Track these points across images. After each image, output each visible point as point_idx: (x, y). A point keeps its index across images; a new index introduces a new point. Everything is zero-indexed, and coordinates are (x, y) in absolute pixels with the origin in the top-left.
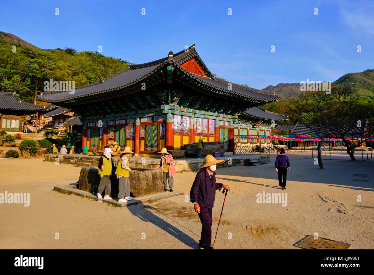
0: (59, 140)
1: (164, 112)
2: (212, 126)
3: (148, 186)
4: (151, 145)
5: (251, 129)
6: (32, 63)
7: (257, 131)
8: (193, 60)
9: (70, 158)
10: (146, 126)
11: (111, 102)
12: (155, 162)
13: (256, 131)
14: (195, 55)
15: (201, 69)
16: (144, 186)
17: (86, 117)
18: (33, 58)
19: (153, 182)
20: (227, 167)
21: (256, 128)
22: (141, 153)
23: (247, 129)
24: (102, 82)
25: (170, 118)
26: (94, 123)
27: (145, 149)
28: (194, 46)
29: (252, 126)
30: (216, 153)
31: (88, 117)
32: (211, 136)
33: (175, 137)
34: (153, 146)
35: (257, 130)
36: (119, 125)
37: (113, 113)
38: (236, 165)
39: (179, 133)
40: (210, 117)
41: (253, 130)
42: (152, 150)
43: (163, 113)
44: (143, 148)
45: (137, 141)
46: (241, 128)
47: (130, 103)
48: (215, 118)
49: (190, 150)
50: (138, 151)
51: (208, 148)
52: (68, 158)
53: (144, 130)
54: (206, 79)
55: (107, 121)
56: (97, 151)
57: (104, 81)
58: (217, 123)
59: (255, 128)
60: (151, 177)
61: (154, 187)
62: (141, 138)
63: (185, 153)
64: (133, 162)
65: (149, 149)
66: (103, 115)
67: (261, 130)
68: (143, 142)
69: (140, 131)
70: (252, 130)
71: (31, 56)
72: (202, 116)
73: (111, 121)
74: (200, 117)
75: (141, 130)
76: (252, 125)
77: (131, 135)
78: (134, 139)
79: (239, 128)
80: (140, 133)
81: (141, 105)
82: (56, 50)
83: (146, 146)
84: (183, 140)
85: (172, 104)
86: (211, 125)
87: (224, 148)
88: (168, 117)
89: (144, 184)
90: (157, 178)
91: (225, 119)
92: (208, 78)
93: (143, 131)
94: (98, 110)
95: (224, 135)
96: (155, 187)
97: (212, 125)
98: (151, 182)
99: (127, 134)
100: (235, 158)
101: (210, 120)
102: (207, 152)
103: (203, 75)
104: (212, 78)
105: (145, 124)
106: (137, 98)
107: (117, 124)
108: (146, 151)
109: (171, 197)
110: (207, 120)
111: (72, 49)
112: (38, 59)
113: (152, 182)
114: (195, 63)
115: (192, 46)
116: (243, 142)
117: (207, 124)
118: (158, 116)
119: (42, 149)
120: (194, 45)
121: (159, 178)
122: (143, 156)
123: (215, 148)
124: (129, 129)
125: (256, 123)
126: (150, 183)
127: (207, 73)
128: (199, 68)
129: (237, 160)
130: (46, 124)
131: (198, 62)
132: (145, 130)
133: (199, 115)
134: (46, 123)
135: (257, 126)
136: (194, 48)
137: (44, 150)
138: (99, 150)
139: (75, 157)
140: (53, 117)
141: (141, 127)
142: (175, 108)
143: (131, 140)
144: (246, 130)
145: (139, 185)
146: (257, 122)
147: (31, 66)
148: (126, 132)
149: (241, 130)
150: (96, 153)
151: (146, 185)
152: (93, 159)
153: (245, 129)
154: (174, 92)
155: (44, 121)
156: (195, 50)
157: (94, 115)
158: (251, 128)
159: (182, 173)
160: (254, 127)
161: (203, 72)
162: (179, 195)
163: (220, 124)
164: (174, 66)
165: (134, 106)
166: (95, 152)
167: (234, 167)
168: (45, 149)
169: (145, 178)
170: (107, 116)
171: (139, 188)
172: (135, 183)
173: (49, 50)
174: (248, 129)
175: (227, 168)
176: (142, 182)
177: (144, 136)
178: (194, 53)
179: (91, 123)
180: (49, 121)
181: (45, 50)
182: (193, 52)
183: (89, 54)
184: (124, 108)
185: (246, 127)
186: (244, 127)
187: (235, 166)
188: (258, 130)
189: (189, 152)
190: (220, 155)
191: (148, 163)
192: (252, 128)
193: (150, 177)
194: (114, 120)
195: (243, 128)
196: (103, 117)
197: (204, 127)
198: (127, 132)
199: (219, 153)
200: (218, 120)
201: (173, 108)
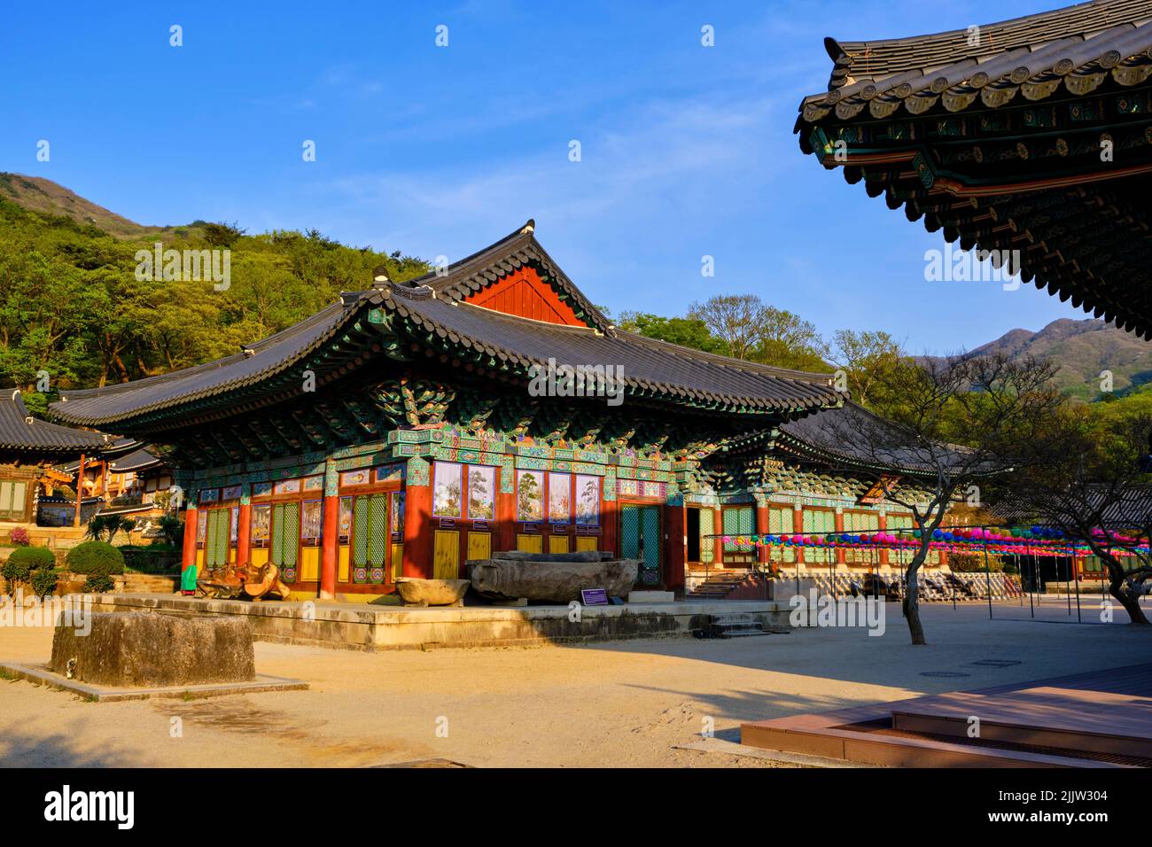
0: (134, 550)
1: (398, 452)
2: (590, 499)
3: (198, 658)
4: (367, 562)
5: (852, 512)
6: (89, 283)
7: (880, 519)
8: (529, 273)
9: (131, 603)
10: (355, 498)
11: (256, 423)
12: (340, 614)
13: (874, 519)
14: (533, 256)
15: (562, 301)
16: (182, 658)
17: (196, 472)
18: (93, 266)
19: (216, 649)
20: (612, 638)
21: (875, 508)
22: (341, 588)
23: (833, 510)
24: (247, 355)
25: (417, 472)
26: (218, 490)
27: (350, 575)
28: (529, 228)
29: (855, 499)
30: (586, 593)
31: (201, 472)
32: (583, 535)
33: (439, 535)
34: (371, 566)
35: (876, 513)
36: (282, 495)
37: (267, 458)
38: (655, 634)
39: (451, 522)
40: (579, 468)
41: (861, 512)
42: (368, 580)
43: (394, 456)
44: (344, 575)
45: (331, 550)
46: (804, 507)
47: (305, 425)
48: (601, 470)
49: (481, 580)
50: (331, 585)
51: (549, 574)
52: (126, 604)
53: (349, 514)
54: (576, 335)
55: (252, 484)
56: (209, 582)
57: (253, 351)
58: (608, 488)
59: (870, 505)
60: (213, 635)
61: (219, 664)
62: (342, 541)
63: (465, 589)
64: (288, 613)
65: (360, 574)
66: (239, 465)
67: (895, 515)
68: (345, 551)
69: (338, 516)
70: (856, 516)
71: (89, 259)
72: (545, 465)
73: (263, 485)
74: (537, 468)
75: (341, 513)
76: (857, 495)
77: (317, 529)
78: (321, 544)
79: (798, 508)
80: (338, 522)
81: (337, 430)
82: (190, 226)
83: (352, 564)
84: (471, 545)
85: (422, 427)
86: (584, 494)
87: (623, 576)
88: (411, 471)
89: (185, 653)
90: (232, 641)
91: (644, 475)
92: (585, 333)
93: (346, 515)
94: (223, 447)
95: (640, 531)
96: (222, 664)
97: (587, 497)
98: (209, 650)
99: (304, 525)
100: (651, 611)
101: (578, 477)
102: (545, 587)
103: (566, 324)
104: (601, 331)
105: (350, 492)
106: (321, 409)
107: (277, 495)
108: (354, 582)
109: (260, 691)
110: (567, 477)
111: (230, 225)
112: (107, 268)
113: (213, 650)
114: (538, 281)
115: (524, 227)
116: (818, 560)
117: (566, 492)
118: (386, 467)
119: (72, 577)
120: (531, 223)
121: (239, 640)
122: (344, 598)
123: (580, 574)
124: (310, 512)
125: (870, 487)
126: (205, 652)
127: (582, 314)
128: (554, 298)
129: (658, 619)
130: (120, 495)
131: (545, 278)
132: (353, 512)
133: (533, 460)
134: (120, 492)
135: (874, 497)
136: (529, 232)
137: (80, 580)
138: (218, 580)
139: (144, 600)
140: (138, 471)
141: (342, 504)
142: (431, 440)
143: (313, 545)
144: (830, 515)
145: (168, 654)
146: (875, 481)
147: (85, 294)
148: (301, 520)
149: (807, 514)
150: (208, 589)
151: (193, 656)
152: (188, 607)
153: (824, 509)
154: (421, 386)
155: (115, 486)
156: (533, 241)
157: (216, 465)
158: (852, 506)
159: (423, 649)
160: (864, 501)
161: (567, 311)
162: (288, 688)
163: (623, 492)
164: (389, 312)
165: (320, 434)
166: (201, 586)
167: (646, 640)
168: (82, 578)
169: (191, 638)
170: (251, 467)
171: (167, 660)
172: (155, 647)
173: (168, 228)
174: (839, 511)
175: (612, 641)
176: (179, 647)
177: (348, 533)
178: (527, 252)
179: (210, 491)
180: (129, 484)
181: (155, 228)
182: (524, 248)
183: (285, 242)
184: (293, 441)
185: (829, 504)
186: (819, 503)
187: (650, 636)
188: (882, 514)
189: (481, 586)
190: (603, 597)
191: (325, 616)
192: (857, 503)
193: (209, 635)
194: (269, 482)
195: (814, 508)
196: (239, 471)
197: (556, 504)
198: (303, 520)
199: (601, 592)
200: (614, 477)
201: (424, 438)
